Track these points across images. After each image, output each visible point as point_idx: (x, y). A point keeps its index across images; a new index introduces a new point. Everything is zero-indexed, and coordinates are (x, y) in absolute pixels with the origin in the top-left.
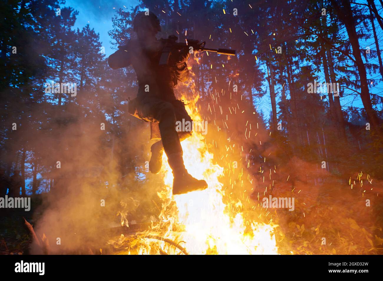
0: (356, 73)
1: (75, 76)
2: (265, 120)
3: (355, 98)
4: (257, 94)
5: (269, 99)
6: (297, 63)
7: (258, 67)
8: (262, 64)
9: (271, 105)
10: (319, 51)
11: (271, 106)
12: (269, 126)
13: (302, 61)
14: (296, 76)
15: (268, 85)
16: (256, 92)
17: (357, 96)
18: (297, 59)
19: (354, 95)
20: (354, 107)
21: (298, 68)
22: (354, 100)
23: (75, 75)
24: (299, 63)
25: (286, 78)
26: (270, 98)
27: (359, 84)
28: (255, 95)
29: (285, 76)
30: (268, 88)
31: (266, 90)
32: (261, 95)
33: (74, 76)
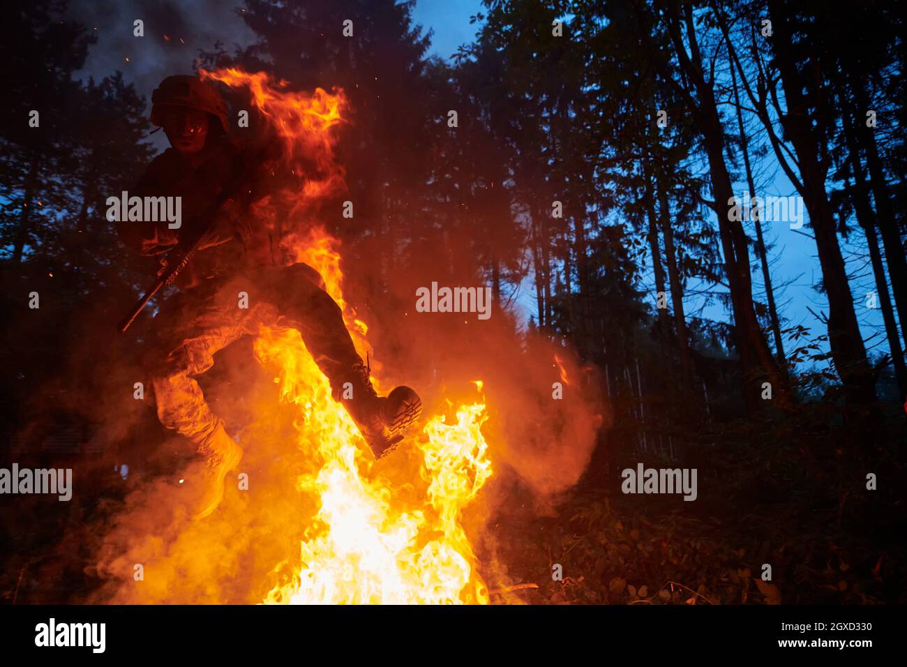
0: (711, 249)
1: (68, 193)
2: (519, 334)
3: (707, 300)
4: (508, 276)
5: (532, 289)
6: (593, 216)
7: (515, 216)
8: (522, 212)
9: (536, 300)
10: (640, 197)
11: (537, 303)
12: (525, 348)
13: (606, 214)
14: (593, 244)
15: (533, 258)
16: (506, 271)
17: (711, 296)
18: (595, 208)
19: (705, 294)
20: (706, 320)
21: (595, 227)
22: (705, 305)
23: (68, 189)
24: (599, 218)
25: (571, 246)
26: (535, 287)
27: (715, 271)
28: (504, 276)
29: (569, 242)
30: (533, 264)
31: (528, 268)
32: (516, 279)
33: (67, 191)
